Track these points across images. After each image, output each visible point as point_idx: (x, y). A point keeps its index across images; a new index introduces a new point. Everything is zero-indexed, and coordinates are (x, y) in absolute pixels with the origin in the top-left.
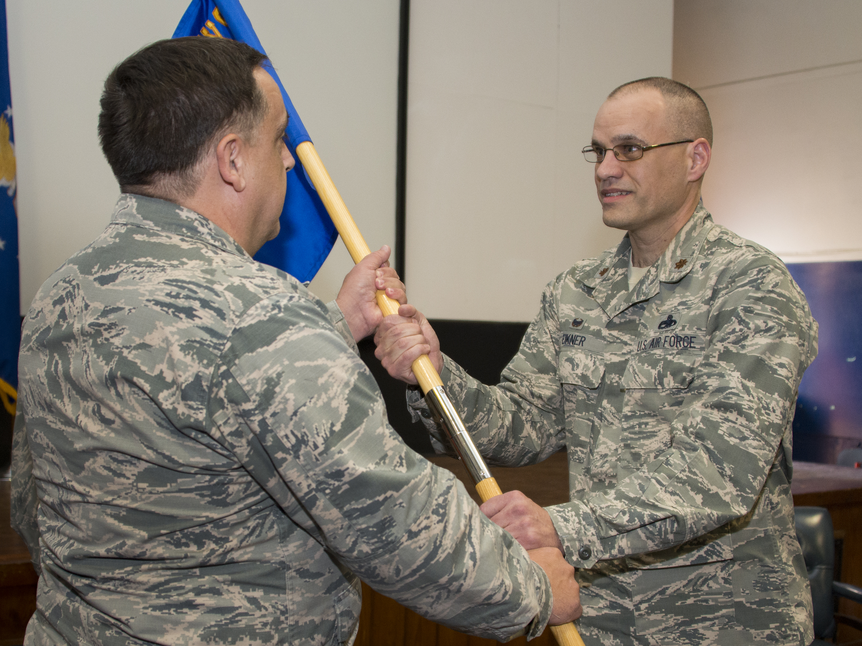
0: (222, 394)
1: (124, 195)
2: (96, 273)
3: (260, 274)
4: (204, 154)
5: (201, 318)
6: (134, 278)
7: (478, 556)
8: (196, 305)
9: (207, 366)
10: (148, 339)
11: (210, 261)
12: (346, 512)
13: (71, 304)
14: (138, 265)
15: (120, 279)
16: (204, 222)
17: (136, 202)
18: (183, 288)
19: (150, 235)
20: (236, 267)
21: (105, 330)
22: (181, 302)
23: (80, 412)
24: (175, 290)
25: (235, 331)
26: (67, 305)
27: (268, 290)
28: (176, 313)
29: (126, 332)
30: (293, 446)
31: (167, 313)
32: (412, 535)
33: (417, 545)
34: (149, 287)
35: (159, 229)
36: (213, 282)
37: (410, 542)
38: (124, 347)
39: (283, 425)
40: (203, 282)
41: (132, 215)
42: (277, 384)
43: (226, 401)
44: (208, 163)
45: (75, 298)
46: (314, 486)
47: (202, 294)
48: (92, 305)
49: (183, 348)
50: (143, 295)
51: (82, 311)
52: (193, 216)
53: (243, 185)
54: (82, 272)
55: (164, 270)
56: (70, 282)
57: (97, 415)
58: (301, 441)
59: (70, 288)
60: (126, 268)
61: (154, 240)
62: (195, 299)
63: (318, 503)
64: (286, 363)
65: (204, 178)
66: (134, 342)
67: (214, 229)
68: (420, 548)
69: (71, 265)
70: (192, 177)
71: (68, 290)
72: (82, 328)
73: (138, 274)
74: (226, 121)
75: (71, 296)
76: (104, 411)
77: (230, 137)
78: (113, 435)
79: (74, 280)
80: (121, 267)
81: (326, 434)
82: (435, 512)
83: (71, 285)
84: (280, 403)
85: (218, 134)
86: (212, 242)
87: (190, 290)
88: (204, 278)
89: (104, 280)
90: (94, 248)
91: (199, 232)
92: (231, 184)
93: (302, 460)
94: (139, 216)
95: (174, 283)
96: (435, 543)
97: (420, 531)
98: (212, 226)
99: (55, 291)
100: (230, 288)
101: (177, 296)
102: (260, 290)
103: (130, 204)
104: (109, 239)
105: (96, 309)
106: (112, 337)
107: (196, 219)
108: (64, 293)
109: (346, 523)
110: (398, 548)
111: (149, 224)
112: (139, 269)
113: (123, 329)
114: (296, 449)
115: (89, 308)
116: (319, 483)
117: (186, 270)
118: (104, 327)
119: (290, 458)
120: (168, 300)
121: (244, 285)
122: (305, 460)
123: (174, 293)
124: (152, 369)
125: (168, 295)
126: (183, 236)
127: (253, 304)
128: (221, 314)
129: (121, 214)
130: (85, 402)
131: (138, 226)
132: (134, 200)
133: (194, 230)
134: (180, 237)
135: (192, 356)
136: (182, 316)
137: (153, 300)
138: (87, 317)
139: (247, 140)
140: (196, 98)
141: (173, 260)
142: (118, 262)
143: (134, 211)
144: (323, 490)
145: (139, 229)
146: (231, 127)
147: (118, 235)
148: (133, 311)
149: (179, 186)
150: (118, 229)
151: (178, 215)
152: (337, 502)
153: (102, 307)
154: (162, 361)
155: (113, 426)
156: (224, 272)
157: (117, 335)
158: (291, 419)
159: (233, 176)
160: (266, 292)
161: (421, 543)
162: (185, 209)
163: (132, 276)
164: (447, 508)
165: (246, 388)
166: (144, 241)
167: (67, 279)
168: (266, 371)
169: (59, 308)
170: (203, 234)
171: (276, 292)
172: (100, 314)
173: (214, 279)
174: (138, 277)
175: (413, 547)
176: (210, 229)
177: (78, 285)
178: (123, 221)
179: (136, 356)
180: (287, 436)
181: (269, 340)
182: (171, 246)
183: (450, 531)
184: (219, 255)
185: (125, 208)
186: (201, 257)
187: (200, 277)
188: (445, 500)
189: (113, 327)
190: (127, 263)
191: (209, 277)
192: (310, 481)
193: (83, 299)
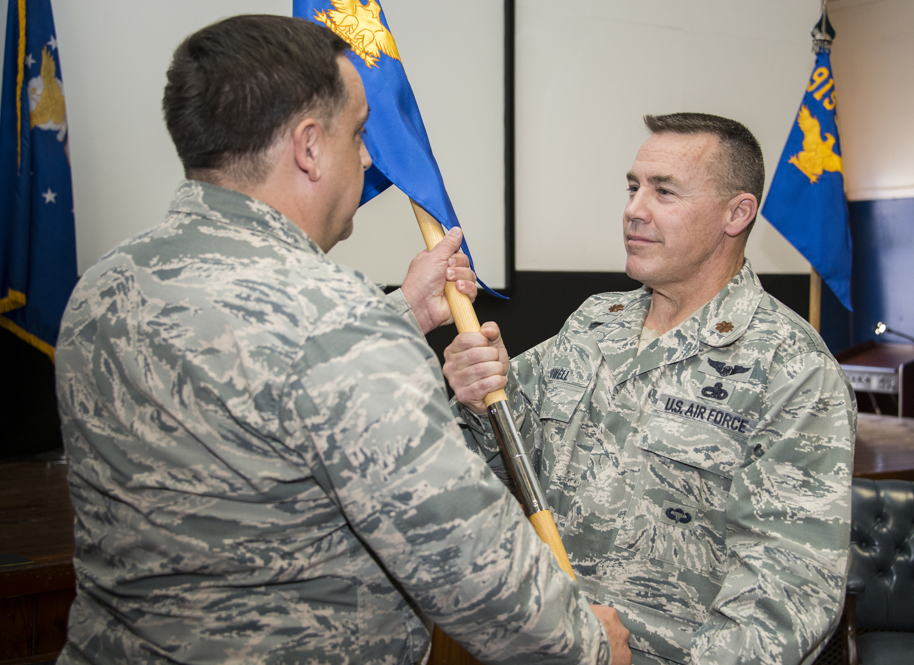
0: (291, 405)
1: (188, 182)
2: (154, 265)
3: (337, 276)
4: (279, 138)
5: (272, 323)
6: (200, 276)
7: (543, 601)
8: (268, 309)
9: (278, 374)
10: (216, 344)
11: (283, 260)
12: (411, 537)
13: (124, 297)
14: (204, 261)
15: (183, 275)
16: (277, 216)
17: (202, 190)
18: (254, 289)
19: (217, 228)
20: (311, 268)
21: (165, 330)
22: (252, 305)
23: (135, 418)
24: (245, 292)
25: (309, 339)
26: (119, 297)
27: (345, 294)
28: (247, 317)
29: (190, 334)
30: (361, 465)
31: (237, 316)
32: (477, 568)
33: (482, 579)
34: (217, 286)
35: (227, 221)
36: (286, 284)
37: (473, 575)
38: (187, 350)
39: (352, 442)
40: (275, 284)
41: (196, 204)
42: (349, 398)
43: (295, 412)
44: (282, 148)
45: (129, 290)
46: (378, 507)
47: (275, 297)
48: (151, 301)
49: (253, 355)
50: (210, 295)
51: (138, 306)
52: (265, 208)
53: (318, 174)
54: (137, 263)
55: (233, 268)
56: (122, 273)
57: (157, 421)
58: (370, 460)
59: (122, 280)
60: (191, 263)
61: (222, 233)
62: (267, 302)
63: (381, 525)
64: (360, 375)
65: (277, 163)
66: (200, 345)
67: (288, 224)
68: (484, 582)
69: (123, 254)
70: (263, 162)
71: (119, 281)
72: (139, 326)
73: (205, 271)
74: (305, 104)
75: (123, 288)
76: (164, 418)
77: (308, 121)
78: (174, 444)
79: (127, 271)
80: (184, 262)
81: (398, 452)
82: (503, 546)
83: (123, 275)
84: (351, 418)
85: (295, 117)
86: (284, 238)
87: (262, 292)
88: (277, 279)
89: (164, 275)
90: (152, 238)
91: (270, 227)
92: (306, 171)
93: (369, 480)
94: (206, 206)
95: (245, 284)
96: (500, 579)
97: (486, 565)
98: (284, 219)
99: (102, 281)
100: (305, 292)
101: (248, 298)
102: (336, 295)
103: (195, 192)
104: (171, 230)
105: (155, 307)
106: (171, 338)
107: (268, 213)
108: (114, 285)
109: (409, 548)
110: (460, 580)
111: (216, 215)
112: (205, 266)
113: (186, 330)
114: (364, 468)
115: (147, 304)
116: (385, 505)
117: (258, 269)
118: (164, 327)
119: (356, 477)
120: (238, 302)
121: (319, 289)
122: (372, 480)
123: (244, 295)
124: (221, 375)
125: (238, 296)
126: (253, 230)
127: (328, 310)
128: (294, 320)
129: (185, 202)
130: (142, 408)
131: (204, 217)
132: (200, 188)
133: (264, 224)
134: (250, 231)
135: (262, 363)
136: (253, 320)
137: (222, 301)
138: (145, 314)
139: (327, 127)
140: (276, 76)
141: (244, 258)
142: (181, 256)
143: (200, 200)
144: (388, 513)
145: (206, 220)
146: (310, 112)
147: (181, 226)
148: (200, 312)
149: (249, 172)
150: (181, 219)
151: (248, 207)
152: (402, 526)
153: (162, 304)
154: (231, 368)
155: (176, 434)
156: (298, 273)
157: (179, 336)
158: (361, 436)
159: (308, 163)
160: (343, 297)
161: (486, 577)
162: (256, 201)
163: (197, 273)
164: (514, 544)
165: (317, 401)
166: (210, 235)
167: (119, 270)
168: (339, 384)
169: (108, 301)
170: (275, 229)
171: (352, 296)
172: (159, 311)
173: (288, 280)
174: (204, 274)
175: (476, 580)
176: (283, 224)
177: (132, 277)
178: (187, 209)
179: (203, 362)
180: (355, 454)
181: (343, 350)
182: (240, 242)
183: (515, 568)
184: (293, 254)
185: (189, 196)
186: (274, 255)
187: (273, 279)
188: (512, 535)
189: (175, 327)
190: (192, 257)
191: (282, 278)
192: (375, 502)
193: (139, 293)
